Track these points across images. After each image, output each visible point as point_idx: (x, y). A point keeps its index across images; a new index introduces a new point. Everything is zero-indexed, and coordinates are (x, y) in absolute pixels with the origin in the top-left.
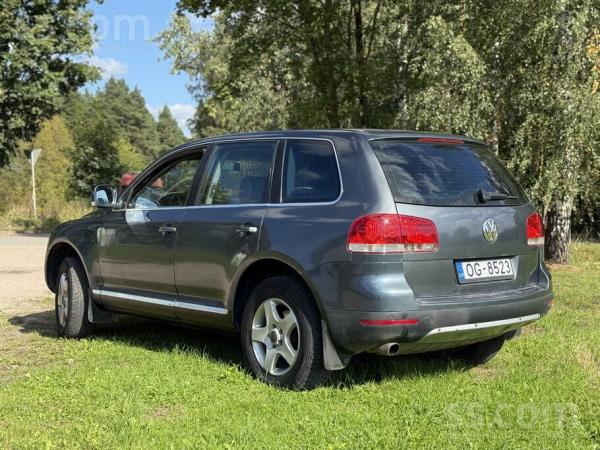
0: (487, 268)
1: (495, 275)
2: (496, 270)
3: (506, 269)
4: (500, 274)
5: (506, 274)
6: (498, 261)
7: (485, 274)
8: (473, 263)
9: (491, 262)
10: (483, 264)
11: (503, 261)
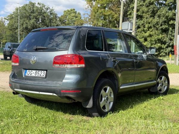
0: (35, 73)
1: (37, 76)
2: (38, 74)
3: (43, 74)
4: (39, 76)
5: (42, 76)
6: (40, 71)
7: (33, 75)
8: (30, 71)
9: (37, 71)
10: (34, 71)
11: (43, 71)
